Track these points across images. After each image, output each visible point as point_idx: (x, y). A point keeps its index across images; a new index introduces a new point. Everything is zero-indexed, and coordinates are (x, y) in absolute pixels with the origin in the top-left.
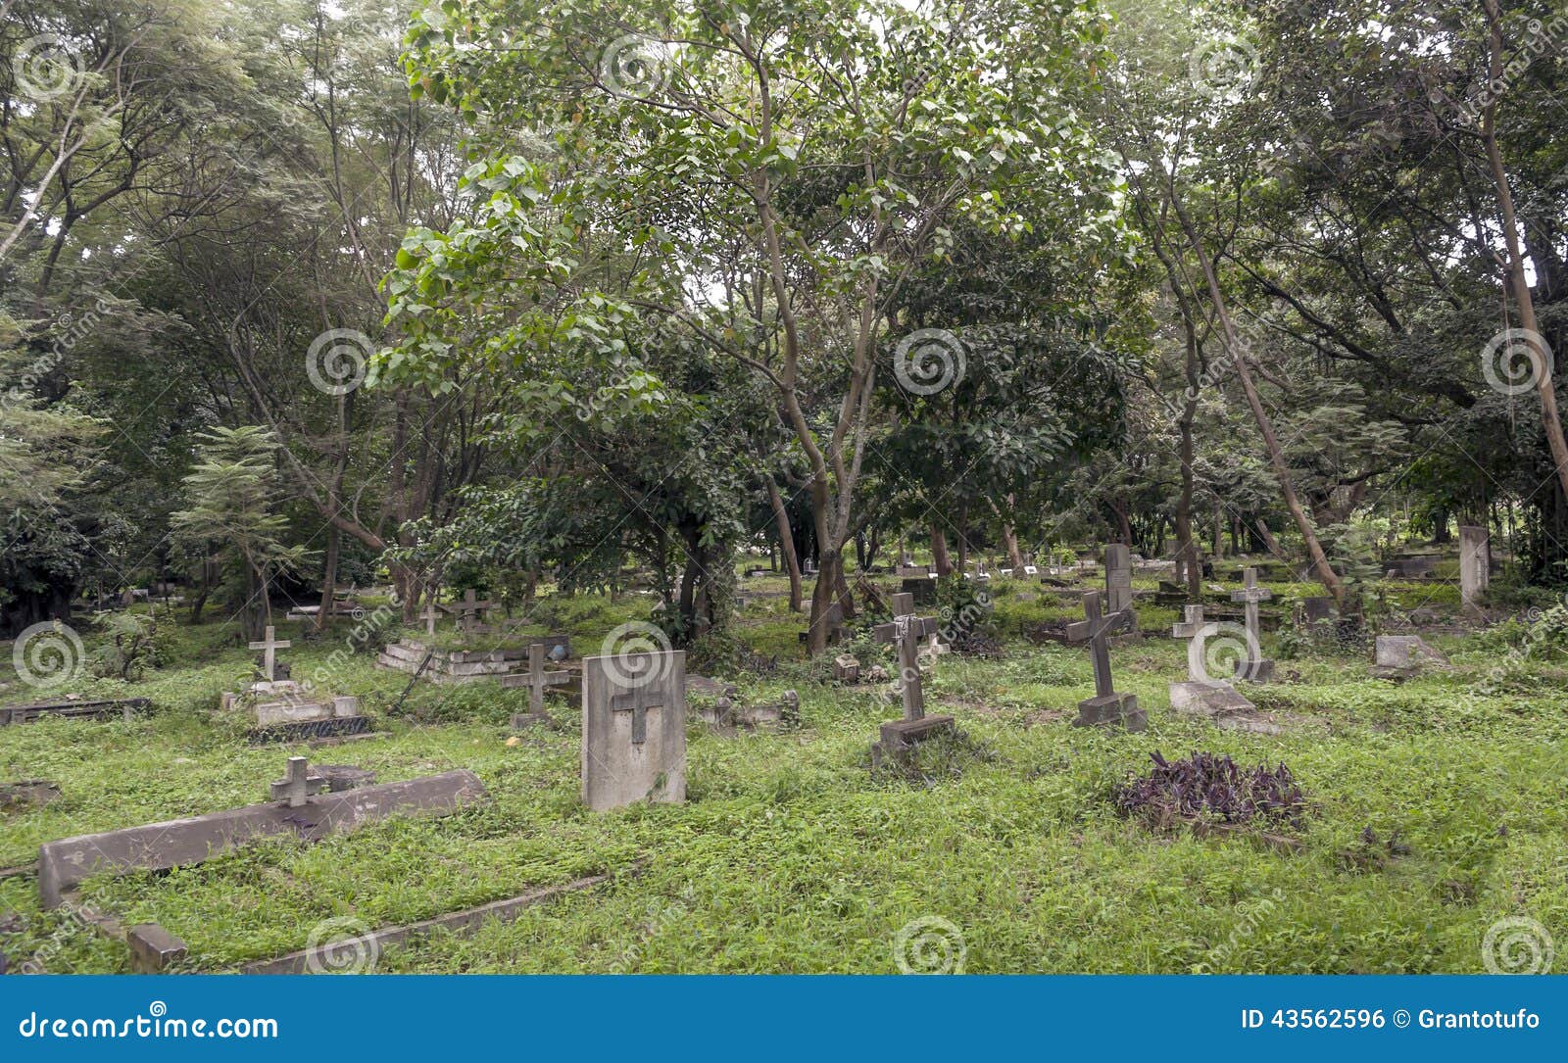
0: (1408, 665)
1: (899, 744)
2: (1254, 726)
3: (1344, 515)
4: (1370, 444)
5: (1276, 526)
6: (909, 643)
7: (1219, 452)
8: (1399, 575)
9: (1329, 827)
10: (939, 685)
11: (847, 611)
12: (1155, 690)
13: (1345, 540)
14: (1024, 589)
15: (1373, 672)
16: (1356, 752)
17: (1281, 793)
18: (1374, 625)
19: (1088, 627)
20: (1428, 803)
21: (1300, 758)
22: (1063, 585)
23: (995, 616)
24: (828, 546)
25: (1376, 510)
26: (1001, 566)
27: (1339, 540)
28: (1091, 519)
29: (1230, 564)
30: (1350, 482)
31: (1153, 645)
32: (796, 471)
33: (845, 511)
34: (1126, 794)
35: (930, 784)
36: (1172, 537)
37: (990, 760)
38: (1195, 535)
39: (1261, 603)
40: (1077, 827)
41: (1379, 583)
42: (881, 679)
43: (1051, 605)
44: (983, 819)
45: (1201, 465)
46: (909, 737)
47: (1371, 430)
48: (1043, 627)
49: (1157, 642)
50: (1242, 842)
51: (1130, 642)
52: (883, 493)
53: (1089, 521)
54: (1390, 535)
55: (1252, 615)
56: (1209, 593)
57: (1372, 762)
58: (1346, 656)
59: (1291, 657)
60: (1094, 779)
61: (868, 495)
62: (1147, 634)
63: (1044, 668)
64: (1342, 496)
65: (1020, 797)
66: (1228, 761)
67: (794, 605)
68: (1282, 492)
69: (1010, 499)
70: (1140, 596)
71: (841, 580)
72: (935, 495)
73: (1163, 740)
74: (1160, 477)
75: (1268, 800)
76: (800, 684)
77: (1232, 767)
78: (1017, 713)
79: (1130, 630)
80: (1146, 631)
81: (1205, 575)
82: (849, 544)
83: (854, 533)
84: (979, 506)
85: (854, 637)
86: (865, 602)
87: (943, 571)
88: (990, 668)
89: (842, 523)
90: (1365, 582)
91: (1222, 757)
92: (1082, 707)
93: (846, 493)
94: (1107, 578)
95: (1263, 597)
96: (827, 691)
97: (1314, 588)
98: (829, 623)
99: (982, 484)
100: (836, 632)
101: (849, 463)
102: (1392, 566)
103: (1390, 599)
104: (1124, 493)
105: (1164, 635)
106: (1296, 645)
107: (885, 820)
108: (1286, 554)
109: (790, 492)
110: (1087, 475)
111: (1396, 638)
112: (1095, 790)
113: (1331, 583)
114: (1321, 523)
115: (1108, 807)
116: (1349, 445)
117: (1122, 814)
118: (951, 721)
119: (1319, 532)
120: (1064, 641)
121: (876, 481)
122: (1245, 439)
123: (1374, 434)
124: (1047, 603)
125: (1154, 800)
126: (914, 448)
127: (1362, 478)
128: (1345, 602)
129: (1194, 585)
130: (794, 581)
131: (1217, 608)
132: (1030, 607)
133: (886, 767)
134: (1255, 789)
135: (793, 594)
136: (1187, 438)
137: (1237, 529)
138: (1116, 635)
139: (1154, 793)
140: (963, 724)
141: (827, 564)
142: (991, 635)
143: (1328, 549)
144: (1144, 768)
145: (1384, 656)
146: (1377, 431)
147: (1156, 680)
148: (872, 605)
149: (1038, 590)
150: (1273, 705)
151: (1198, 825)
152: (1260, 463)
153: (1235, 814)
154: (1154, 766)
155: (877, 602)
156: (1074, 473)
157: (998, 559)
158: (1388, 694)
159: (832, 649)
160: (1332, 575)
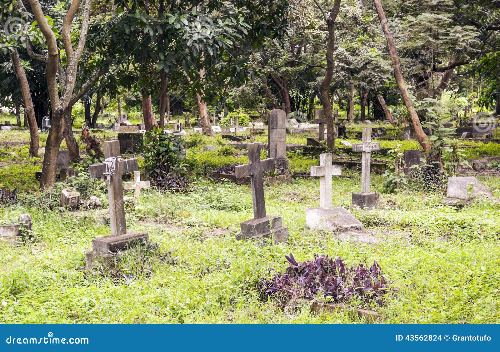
0: (467, 197)
1: (106, 252)
2: (361, 238)
3: (436, 93)
4: (455, 42)
5: (393, 100)
6: (116, 178)
7: (354, 45)
8: (469, 137)
9: (401, 303)
10: (140, 211)
11: (75, 157)
12: (296, 214)
13: (434, 110)
14: (210, 142)
15: (443, 201)
16: (424, 254)
17: (373, 282)
18: (448, 169)
19: (251, 167)
20: (466, 286)
21: (388, 260)
22: (238, 140)
23: (186, 161)
24: (59, 105)
25: (459, 92)
26: (194, 125)
27: (430, 110)
28: (262, 92)
29: (357, 127)
30: (442, 70)
31: (298, 183)
32: (35, 47)
33: (72, 78)
34: (267, 284)
35: (128, 281)
36: (320, 107)
37: (173, 263)
38: (336, 106)
39: (374, 153)
40: (231, 307)
41: (455, 141)
42: (96, 206)
43: (228, 154)
44: (164, 304)
45: (341, 53)
46: (115, 248)
47: (455, 32)
48: (221, 169)
49: (302, 181)
50: (343, 315)
51: (283, 180)
52: (104, 66)
53: (260, 93)
54: (466, 110)
55: (366, 161)
56: (341, 146)
57: (434, 261)
58: (428, 190)
59: (392, 192)
60: (246, 275)
61: (92, 67)
62: (295, 175)
63: (219, 199)
64: (436, 80)
65: (193, 289)
66: (340, 262)
67: (33, 152)
68: (395, 74)
69: (202, 72)
70: (293, 149)
71: (68, 133)
72: (143, 69)
73: (299, 249)
74: (313, 61)
75: (363, 286)
76: (34, 209)
77: (343, 266)
78: (196, 230)
79: (283, 172)
80: (295, 173)
81: (340, 134)
82: (79, 106)
83: (81, 97)
84: (176, 77)
85: (77, 175)
86: (88, 150)
87: (149, 126)
88: (180, 198)
89: (70, 88)
90: (445, 139)
91: (335, 258)
92: (243, 226)
93: (73, 65)
94: (269, 136)
95: (374, 149)
96: (53, 215)
97: (412, 144)
98: (59, 165)
99: (179, 61)
100: (63, 172)
101: (76, 41)
102: (465, 130)
103: (460, 152)
104: (286, 73)
105: (305, 175)
106: (395, 183)
107: (92, 306)
108: (397, 121)
109: (32, 65)
110: (260, 59)
111: (460, 178)
112: (246, 283)
113: (422, 140)
114: (420, 97)
115: (255, 294)
116: (441, 42)
117: (263, 298)
118: (146, 236)
119: (417, 104)
120: (235, 180)
121: (98, 57)
122: (373, 36)
123: (458, 35)
124: (226, 153)
125: (286, 288)
126: (127, 31)
127: (452, 67)
128: (431, 154)
129: (331, 141)
130: (33, 133)
131: (346, 158)
132: (213, 156)
133: (96, 269)
134: (356, 280)
135: (32, 143)
136: (331, 34)
137: (365, 102)
138: (273, 176)
139: (286, 284)
140: (154, 238)
141: (58, 119)
142: (183, 175)
143: (422, 116)
144: (282, 267)
145: (452, 191)
146: (460, 32)
147: (298, 207)
148: (94, 152)
149: (220, 143)
150: (376, 224)
151: (315, 305)
152: (380, 52)
153: (340, 296)
154: (288, 265)
155: (97, 150)
156: (251, 57)
157: (192, 120)
158: (452, 215)
159: (59, 184)
160: (424, 134)
